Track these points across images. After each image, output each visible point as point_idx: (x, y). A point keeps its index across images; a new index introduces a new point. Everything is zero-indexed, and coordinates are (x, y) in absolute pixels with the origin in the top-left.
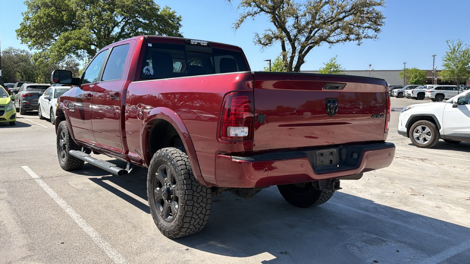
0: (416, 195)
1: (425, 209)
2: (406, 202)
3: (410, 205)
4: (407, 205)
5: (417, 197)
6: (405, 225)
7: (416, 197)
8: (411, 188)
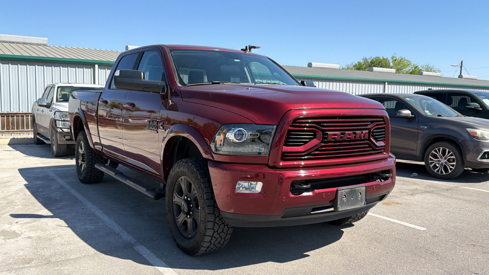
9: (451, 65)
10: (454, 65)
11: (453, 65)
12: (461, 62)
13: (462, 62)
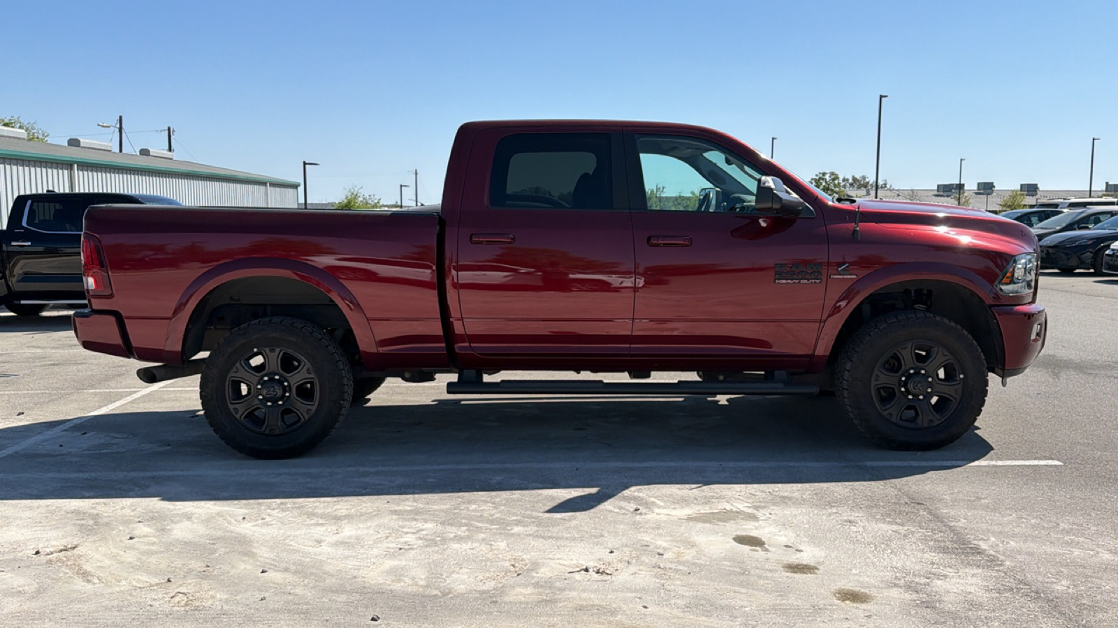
0: (61, 551)
1: (28, 514)
2: (83, 519)
3: (69, 515)
4: (77, 512)
5: (54, 543)
6: (63, 475)
7: (60, 544)
8: (85, 576)
9: (98, 125)
10: (105, 125)
11: (101, 124)
12: (118, 119)
13: (121, 117)
